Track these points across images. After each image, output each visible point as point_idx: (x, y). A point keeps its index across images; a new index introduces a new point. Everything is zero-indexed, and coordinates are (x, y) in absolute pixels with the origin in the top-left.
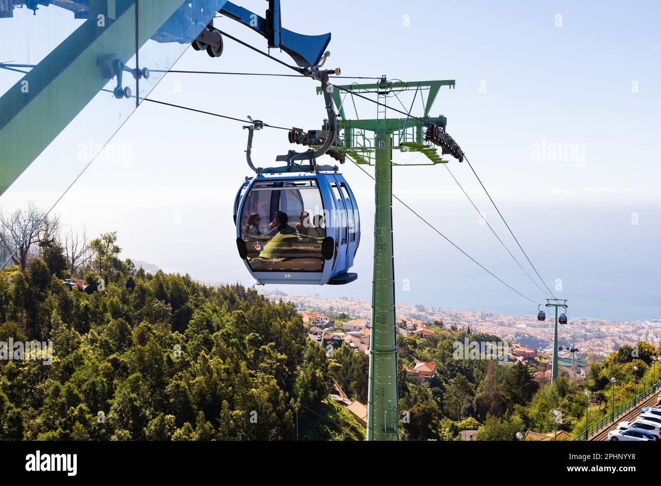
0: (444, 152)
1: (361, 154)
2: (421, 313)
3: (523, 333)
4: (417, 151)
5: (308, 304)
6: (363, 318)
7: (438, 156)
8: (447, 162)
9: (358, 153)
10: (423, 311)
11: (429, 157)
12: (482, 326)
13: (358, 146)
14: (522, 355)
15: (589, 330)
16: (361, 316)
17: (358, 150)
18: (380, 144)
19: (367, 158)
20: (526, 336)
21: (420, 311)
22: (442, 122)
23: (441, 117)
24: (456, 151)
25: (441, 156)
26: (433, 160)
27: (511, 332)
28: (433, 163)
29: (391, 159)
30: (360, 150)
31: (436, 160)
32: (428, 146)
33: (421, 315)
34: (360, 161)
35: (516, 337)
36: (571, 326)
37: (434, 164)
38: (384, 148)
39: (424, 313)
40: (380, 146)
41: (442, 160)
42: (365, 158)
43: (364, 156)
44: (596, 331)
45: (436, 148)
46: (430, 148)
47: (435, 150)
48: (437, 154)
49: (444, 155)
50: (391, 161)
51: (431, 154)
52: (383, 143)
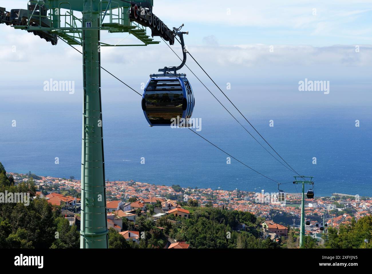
0: (153, 35)
1: (71, 34)
2: (178, 194)
3: (277, 210)
4: (124, 31)
5: (62, 187)
6: (119, 200)
7: (148, 37)
8: (157, 43)
9: (67, 34)
10: (179, 192)
11: (139, 38)
12: (238, 204)
13: (68, 26)
14: (275, 232)
15: (340, 205)
16: (117, 198)
17: (66, 31)
18: (87, 25)
19: (80, 39)
20: (281, 213)
21: (177, 191)
24: (164, 33)
25: (151, 38)
26: (144, 41)
27: (265, 210)
28: (144, 44)
29: (99, 40)
30: (69, 31)
31: (147, 41)
32: (135, 27)
33: (178, 195)
34: (71, 42)
35: (270, 214)
36: (323, 202)
37: (146, 45)
38: (91, 29)
39: (180, 193)
40: (87, 27)
41: (153, 41)
42: (75, 38)
43: (74, 37)
44: (347, 206)
45: (144, 29)
46: (137, 29)
47: (143, 31)
48: (147, 35)
49: (154, 37)
50: (99, 41)
51: (141, 35)
52: (90, 23)
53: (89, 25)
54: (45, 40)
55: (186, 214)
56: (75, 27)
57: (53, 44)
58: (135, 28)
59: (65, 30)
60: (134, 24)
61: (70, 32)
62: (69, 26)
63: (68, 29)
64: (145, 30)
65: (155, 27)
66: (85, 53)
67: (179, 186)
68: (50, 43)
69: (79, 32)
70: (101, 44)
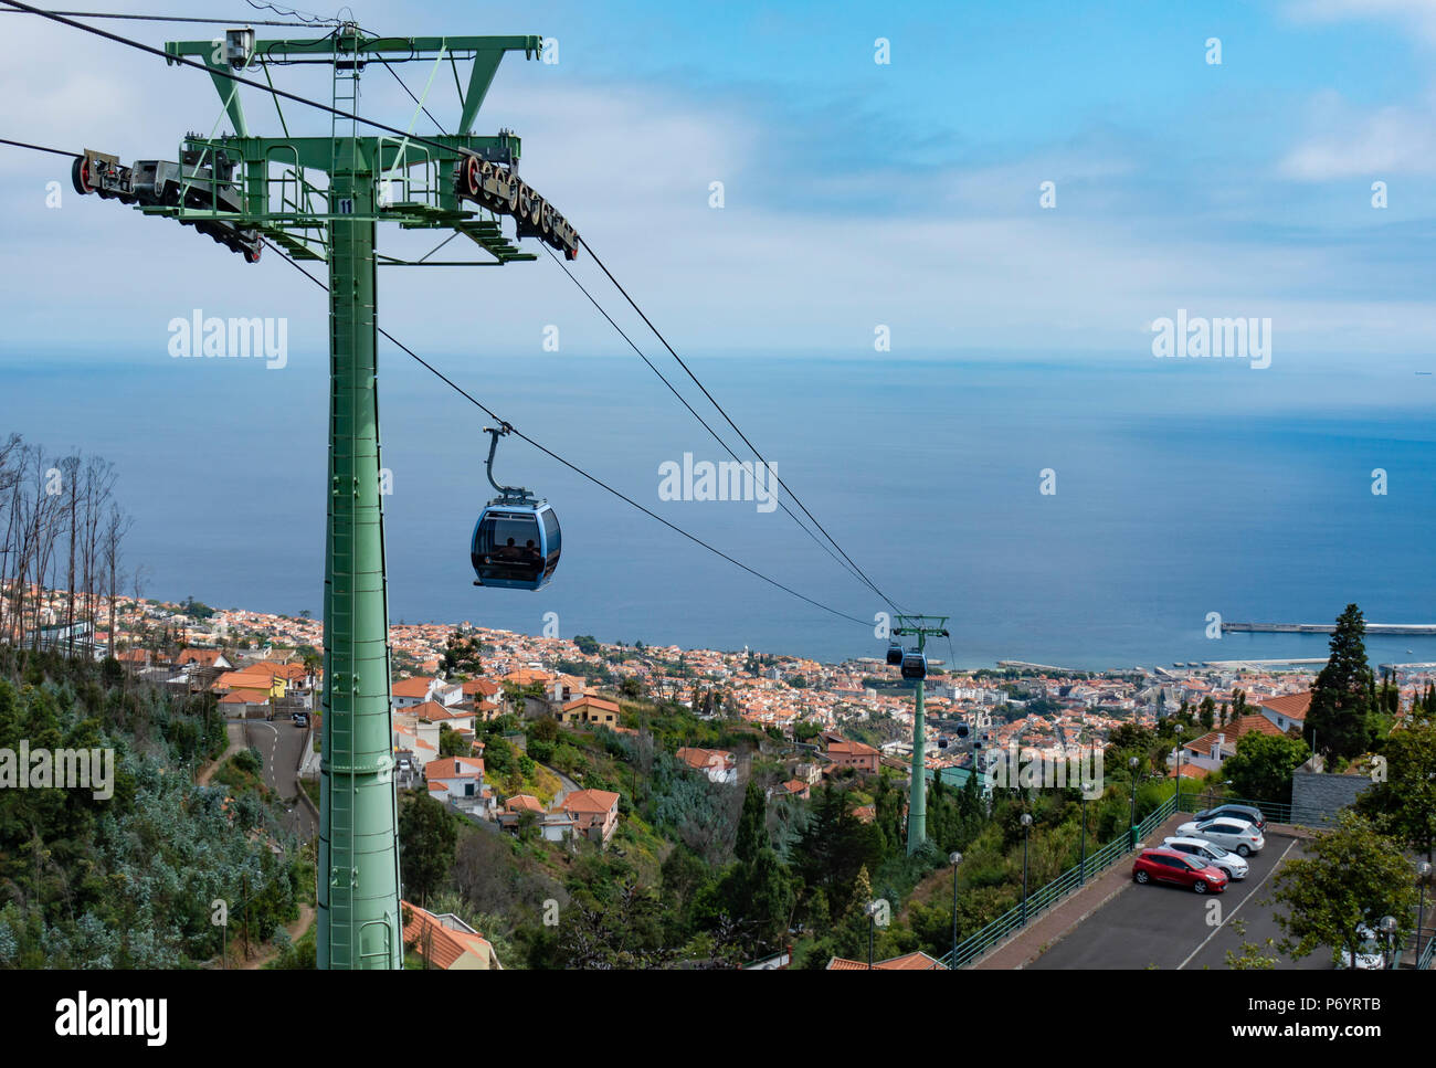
0: (520, 235)
1: (298, 232)
4: (442, 226)
7: (506, 241)
8: (532, 258)
9: (286, 230)
10: (593, 653)
11: (484, 244)
13: (289, 209)
17: (285, 222)
18: (341, 207)
19: (321, 246)
22: (505, 147)
23: (503, 136)
24: (552, 230)
25: (515, 243)
26: (495, 252)
28: (497, 261)
29: (374, 247)
30: (291, 222)
31: (505, 254)
32: (470, 215)
34: (300, 253)
37: (501, 263)
38: (353, 219)
40: (341, 212)
41: (521, 252)
42: (309, 243)
43: (306, 239)
44: (1036, 695)
45: (497, 220)
46: (476, 219)
47: (493, 224)
48: (503, 236)
49: (522, 238)
50: (374, 251)
51: (486, 235)
52: (349, 203)
53: (347, 206)
54: (227, 248)
55: (609, 714)
56: (310, 212)
57: (249, 260)
58: (471, 218)
59: (282, 220)
60: (468, 205)
61: (296, 225)
62: (293, 210)
63: (289, 216)
64: (500, 223)
65: (524, 214)
66: (336, 285)
67: (591, 638)
68: (241, 256)
69: (319, 225)
70: (380, 260)
